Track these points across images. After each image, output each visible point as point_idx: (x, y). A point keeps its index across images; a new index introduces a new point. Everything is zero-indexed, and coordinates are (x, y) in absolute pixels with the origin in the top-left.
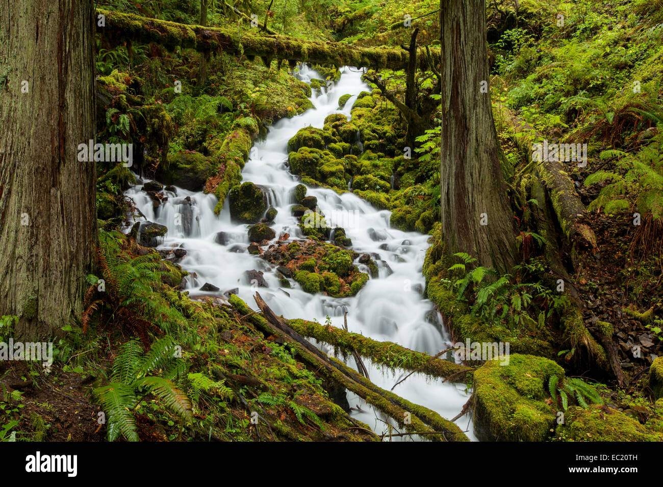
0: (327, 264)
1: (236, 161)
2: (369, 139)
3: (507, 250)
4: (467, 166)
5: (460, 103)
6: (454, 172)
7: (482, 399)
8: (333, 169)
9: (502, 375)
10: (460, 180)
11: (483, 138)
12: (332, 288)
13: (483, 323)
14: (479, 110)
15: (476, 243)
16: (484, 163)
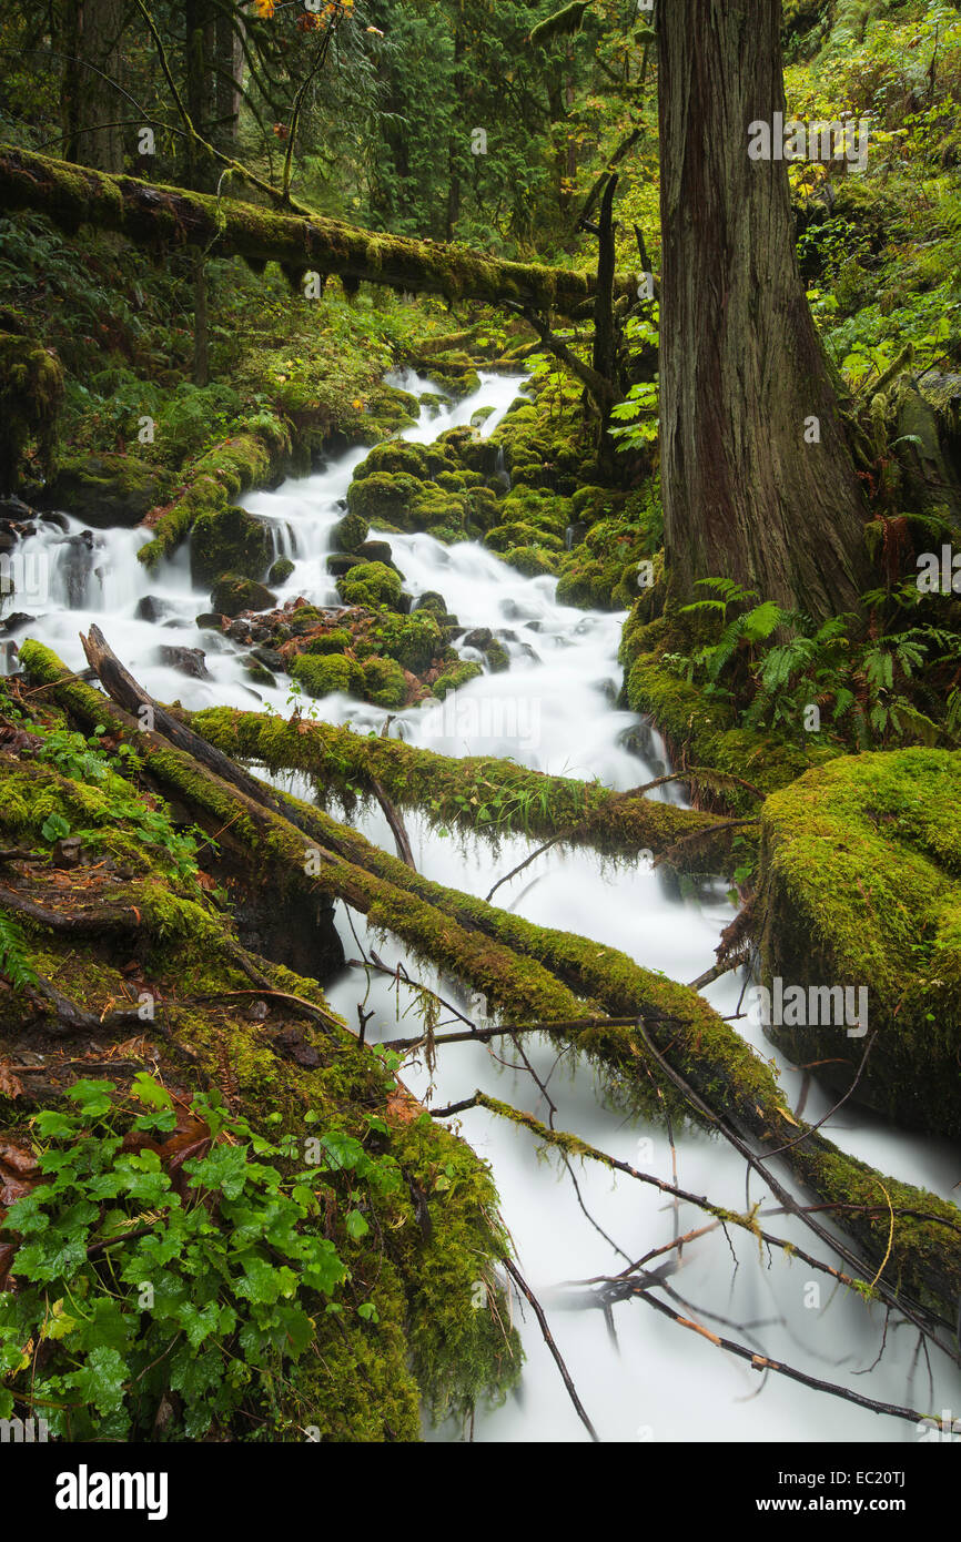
0: (377, 640)
1: (218, 477)
2: (522, 463)
3: (840, 564)
4: (728, 348)
5: (707, 181)
6: (693, 371)
7: (797, 887)
8: (442, 509)
9: (870, 810)
10: (709, 388)
11: (772, 273)
12: (384, 693)
13: (779, 744)
14: (761, 198)
15: (754, 559)
16: (774, 338)
